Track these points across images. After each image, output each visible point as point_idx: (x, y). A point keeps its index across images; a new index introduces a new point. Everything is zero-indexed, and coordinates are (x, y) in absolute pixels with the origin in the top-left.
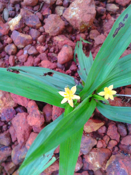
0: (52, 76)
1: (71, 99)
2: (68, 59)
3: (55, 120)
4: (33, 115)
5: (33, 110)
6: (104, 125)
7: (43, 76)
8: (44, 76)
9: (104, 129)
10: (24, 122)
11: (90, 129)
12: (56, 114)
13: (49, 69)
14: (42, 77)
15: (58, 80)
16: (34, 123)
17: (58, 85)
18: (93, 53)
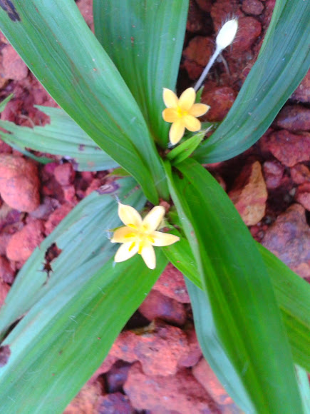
0: (60, 251)
1: (152, 236)
2: (32, 182)
3: (188, 298)
4: (148, 354)
5: (135, 351)
6: (262, 163)
7: (48, 275)
8: (51, 273)
9: (271, 167)
10: (156, 384)
11: (256, 208)
12: (175, 287)
13: (37, 250)
14: (50, 282)
15: (79, 240)
16: (170, 363)
17: (93, 248)
18: (45, 100)
